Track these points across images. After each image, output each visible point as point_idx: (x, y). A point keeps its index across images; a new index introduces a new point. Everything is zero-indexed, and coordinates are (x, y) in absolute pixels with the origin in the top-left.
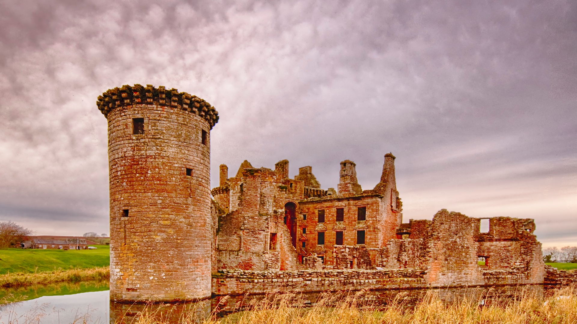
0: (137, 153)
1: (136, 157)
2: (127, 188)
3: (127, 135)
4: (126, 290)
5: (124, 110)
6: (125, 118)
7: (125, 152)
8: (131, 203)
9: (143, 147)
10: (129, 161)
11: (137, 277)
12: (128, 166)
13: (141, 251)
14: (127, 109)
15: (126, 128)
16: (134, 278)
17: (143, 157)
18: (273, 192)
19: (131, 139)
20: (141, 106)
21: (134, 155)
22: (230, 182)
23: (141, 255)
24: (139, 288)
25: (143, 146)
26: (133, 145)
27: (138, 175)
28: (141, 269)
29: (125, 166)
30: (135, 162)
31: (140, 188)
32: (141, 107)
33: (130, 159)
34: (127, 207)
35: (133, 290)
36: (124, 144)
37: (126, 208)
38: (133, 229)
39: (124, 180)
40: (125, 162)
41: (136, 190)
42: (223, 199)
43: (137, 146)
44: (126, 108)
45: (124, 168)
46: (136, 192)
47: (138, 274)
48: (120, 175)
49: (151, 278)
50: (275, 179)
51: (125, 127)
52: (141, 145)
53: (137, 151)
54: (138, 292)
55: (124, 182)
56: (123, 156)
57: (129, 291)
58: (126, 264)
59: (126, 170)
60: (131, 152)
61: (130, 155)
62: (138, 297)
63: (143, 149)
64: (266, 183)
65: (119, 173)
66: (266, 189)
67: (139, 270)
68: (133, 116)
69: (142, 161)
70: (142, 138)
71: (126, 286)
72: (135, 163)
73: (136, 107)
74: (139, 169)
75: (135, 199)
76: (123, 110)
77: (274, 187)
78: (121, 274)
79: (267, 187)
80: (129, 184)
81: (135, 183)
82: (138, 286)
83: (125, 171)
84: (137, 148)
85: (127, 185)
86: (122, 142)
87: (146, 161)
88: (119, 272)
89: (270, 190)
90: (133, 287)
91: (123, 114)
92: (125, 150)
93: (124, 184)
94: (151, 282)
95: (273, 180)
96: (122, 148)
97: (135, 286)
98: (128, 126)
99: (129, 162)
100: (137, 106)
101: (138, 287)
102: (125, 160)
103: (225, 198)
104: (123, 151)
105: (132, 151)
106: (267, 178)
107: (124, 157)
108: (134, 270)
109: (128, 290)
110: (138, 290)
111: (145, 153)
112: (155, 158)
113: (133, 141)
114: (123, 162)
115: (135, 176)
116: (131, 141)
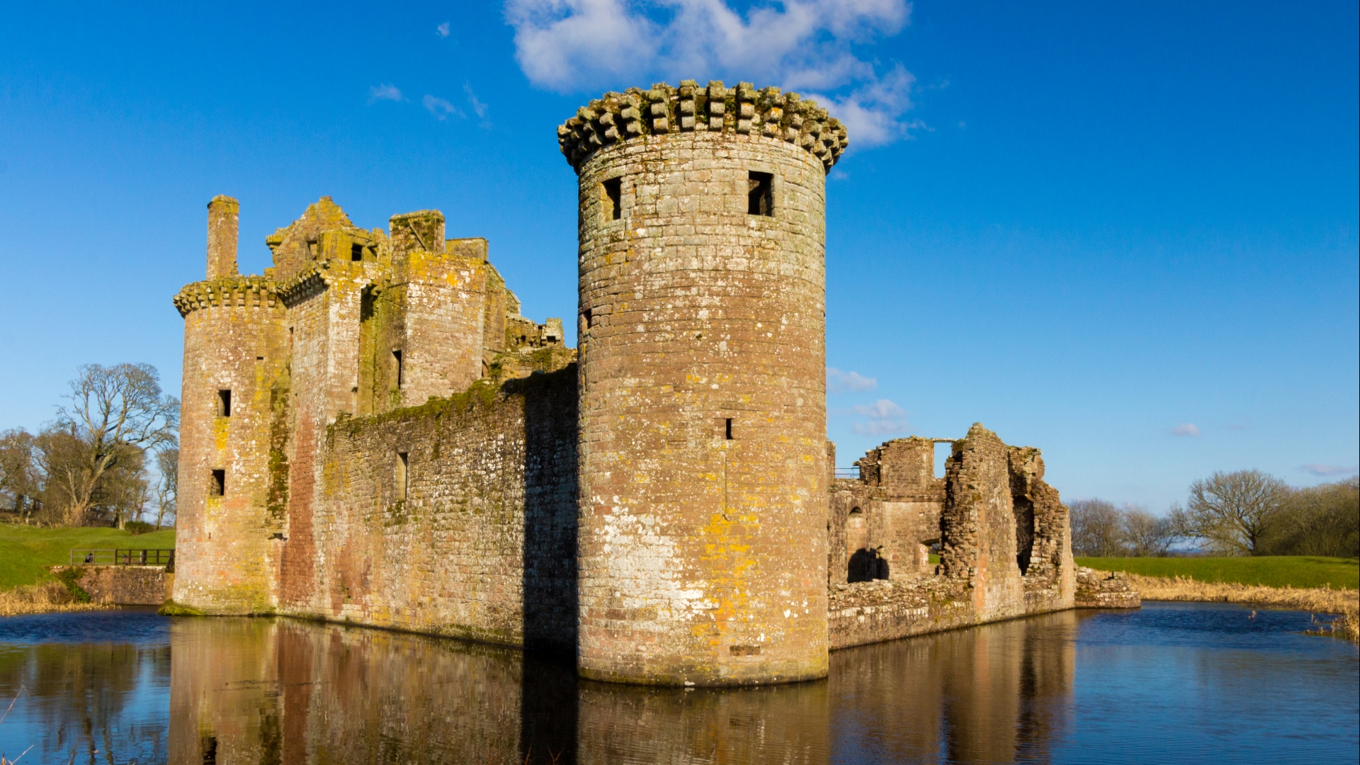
0: (758, 265)
1: (756, 276)
2: (729, 357)
3: (733, 213)
4: (728, 651)
5: (726, 144)
6: (727, 166)
7: (727, 258)
8: (741, 401)
9: (772, 252)
10: (737, 283)
11: (759, 613)
12: (735, 296)
13: (765, 539)
14: (734, 142)
15: (732, 193)
16: (752, 617)
17: (772, 277)
18: (461, 325)
19: (744, 225)
20: (770, 143)
21: (750, 271)
22: (330, 274)
23: (766, 549)
24: (765, 645)
25: (773, 249)
26: (749, 242)
27: (759, 325)
28: (767, 589)
29: (725, 295)
30: (753, 288)
31: (764, 361)
32: (769, 146)
33: (740, 281)
34: (732, 412)
35: (751, 650)
36: (724, 234)
37: (728, 414)
38: (746, 474)
39: (722, 336)
40: (724, 284)
41: (756, 365)
42: (245, 324)
43: (760, 245)
44: (732, 138)
45: (721, 300)
46: (755, 373)
47: (759, 602)
48: (709, 319)
49: (787, 613)
50: (468, 280)
51: (727, 190)
52: (768, 246)
53: (760, 259)
54: (763, 654)
55: (723, 340)
56: (720, 268)
57: (738, 655)
58: (726, 576)
59: (727, 307)
60: (744, 261)
61: (741, 268)
62: (762, 669)
63: (773, 256)
64: (442, 290)
65: (704, 314)
66: (442, 311)
67: (763, 593)
68: (751, 164)
69: (769, 289)
70: (771, 228)
71: (730, 641)
72: (755, 292)
73: (759, 143)
74: (762, 308)
75: (754, 392)
76: (723, 141)
77: (464, 307)
78: (709, 604)
79: (443, 307)
80: (736, 349)
81: (754, 347)
82: (762, 638)
83: (725, 310)
84: (759, 252)
85: (732, 350)
86: (719, 229)
87: (777, 290)
88: (701, 600)
89: (453, 318)
90: (750, 641)
91: (723, 153)
92: (728, 252)
93: (723, 346)
94: (787, 624)
95: (460, 285)
96: (716, 245)
97: (756, 638)
98: (737, 188)
99: (737, 286)
100: (761, 141)
101: (762, 640)
102: (725, 278)
103: (253, 321)
104: (720, 254)
105: (747, 258)
106: (445, 276)
107: (722, 272)
108: (748, 593)
109: (735, 650)
110: (762, 651)
111: (776, 269)
112: (793, 284)
113: (751, 231)
114: (720, 283)
115: (754, 327)
116: (745, 231)
